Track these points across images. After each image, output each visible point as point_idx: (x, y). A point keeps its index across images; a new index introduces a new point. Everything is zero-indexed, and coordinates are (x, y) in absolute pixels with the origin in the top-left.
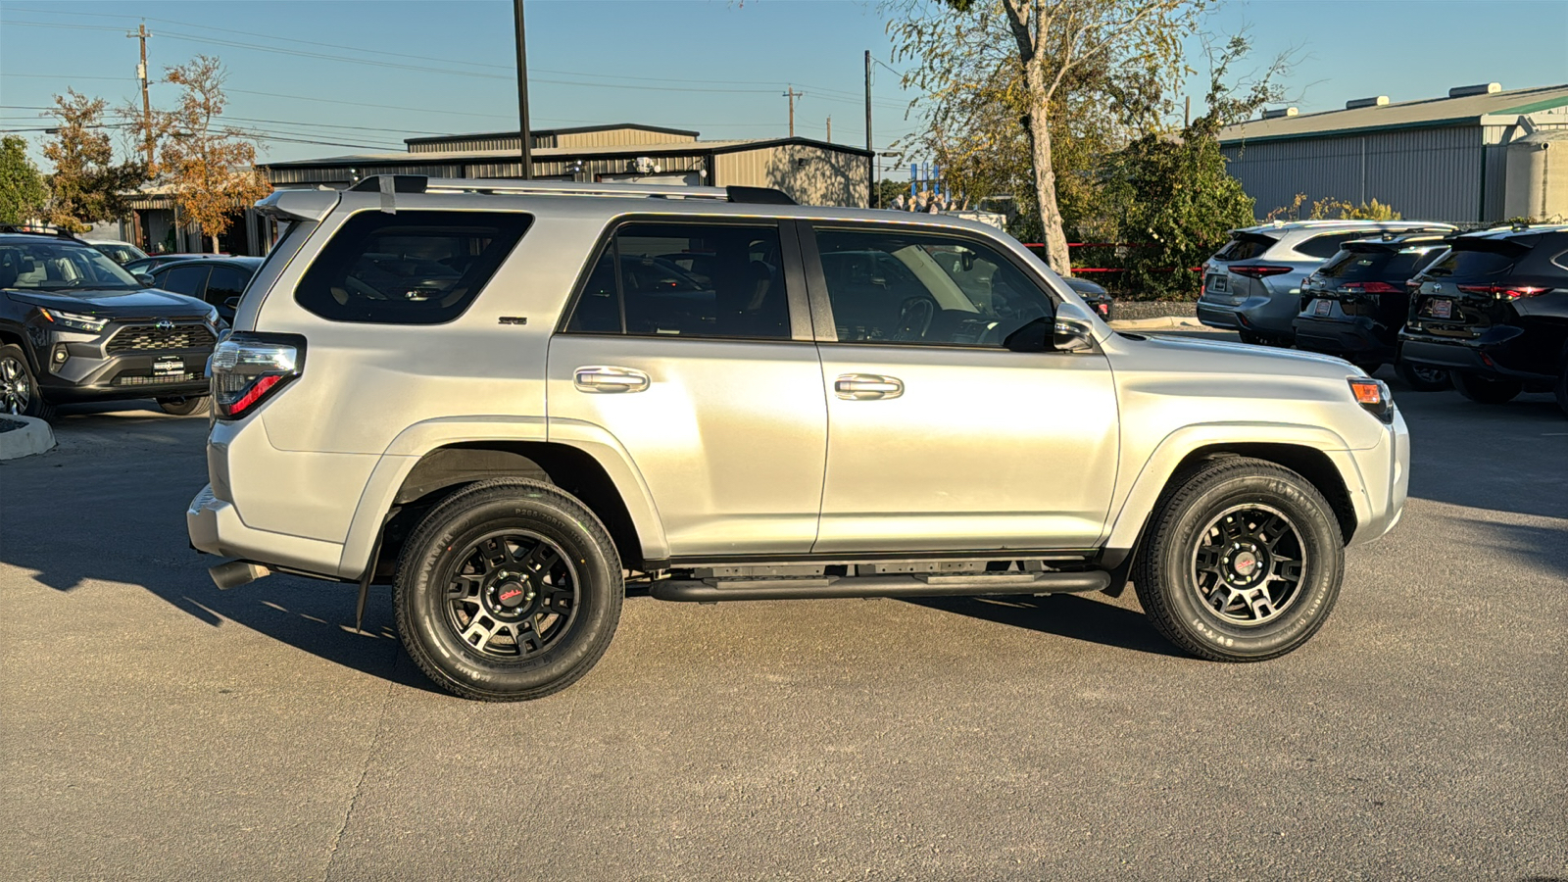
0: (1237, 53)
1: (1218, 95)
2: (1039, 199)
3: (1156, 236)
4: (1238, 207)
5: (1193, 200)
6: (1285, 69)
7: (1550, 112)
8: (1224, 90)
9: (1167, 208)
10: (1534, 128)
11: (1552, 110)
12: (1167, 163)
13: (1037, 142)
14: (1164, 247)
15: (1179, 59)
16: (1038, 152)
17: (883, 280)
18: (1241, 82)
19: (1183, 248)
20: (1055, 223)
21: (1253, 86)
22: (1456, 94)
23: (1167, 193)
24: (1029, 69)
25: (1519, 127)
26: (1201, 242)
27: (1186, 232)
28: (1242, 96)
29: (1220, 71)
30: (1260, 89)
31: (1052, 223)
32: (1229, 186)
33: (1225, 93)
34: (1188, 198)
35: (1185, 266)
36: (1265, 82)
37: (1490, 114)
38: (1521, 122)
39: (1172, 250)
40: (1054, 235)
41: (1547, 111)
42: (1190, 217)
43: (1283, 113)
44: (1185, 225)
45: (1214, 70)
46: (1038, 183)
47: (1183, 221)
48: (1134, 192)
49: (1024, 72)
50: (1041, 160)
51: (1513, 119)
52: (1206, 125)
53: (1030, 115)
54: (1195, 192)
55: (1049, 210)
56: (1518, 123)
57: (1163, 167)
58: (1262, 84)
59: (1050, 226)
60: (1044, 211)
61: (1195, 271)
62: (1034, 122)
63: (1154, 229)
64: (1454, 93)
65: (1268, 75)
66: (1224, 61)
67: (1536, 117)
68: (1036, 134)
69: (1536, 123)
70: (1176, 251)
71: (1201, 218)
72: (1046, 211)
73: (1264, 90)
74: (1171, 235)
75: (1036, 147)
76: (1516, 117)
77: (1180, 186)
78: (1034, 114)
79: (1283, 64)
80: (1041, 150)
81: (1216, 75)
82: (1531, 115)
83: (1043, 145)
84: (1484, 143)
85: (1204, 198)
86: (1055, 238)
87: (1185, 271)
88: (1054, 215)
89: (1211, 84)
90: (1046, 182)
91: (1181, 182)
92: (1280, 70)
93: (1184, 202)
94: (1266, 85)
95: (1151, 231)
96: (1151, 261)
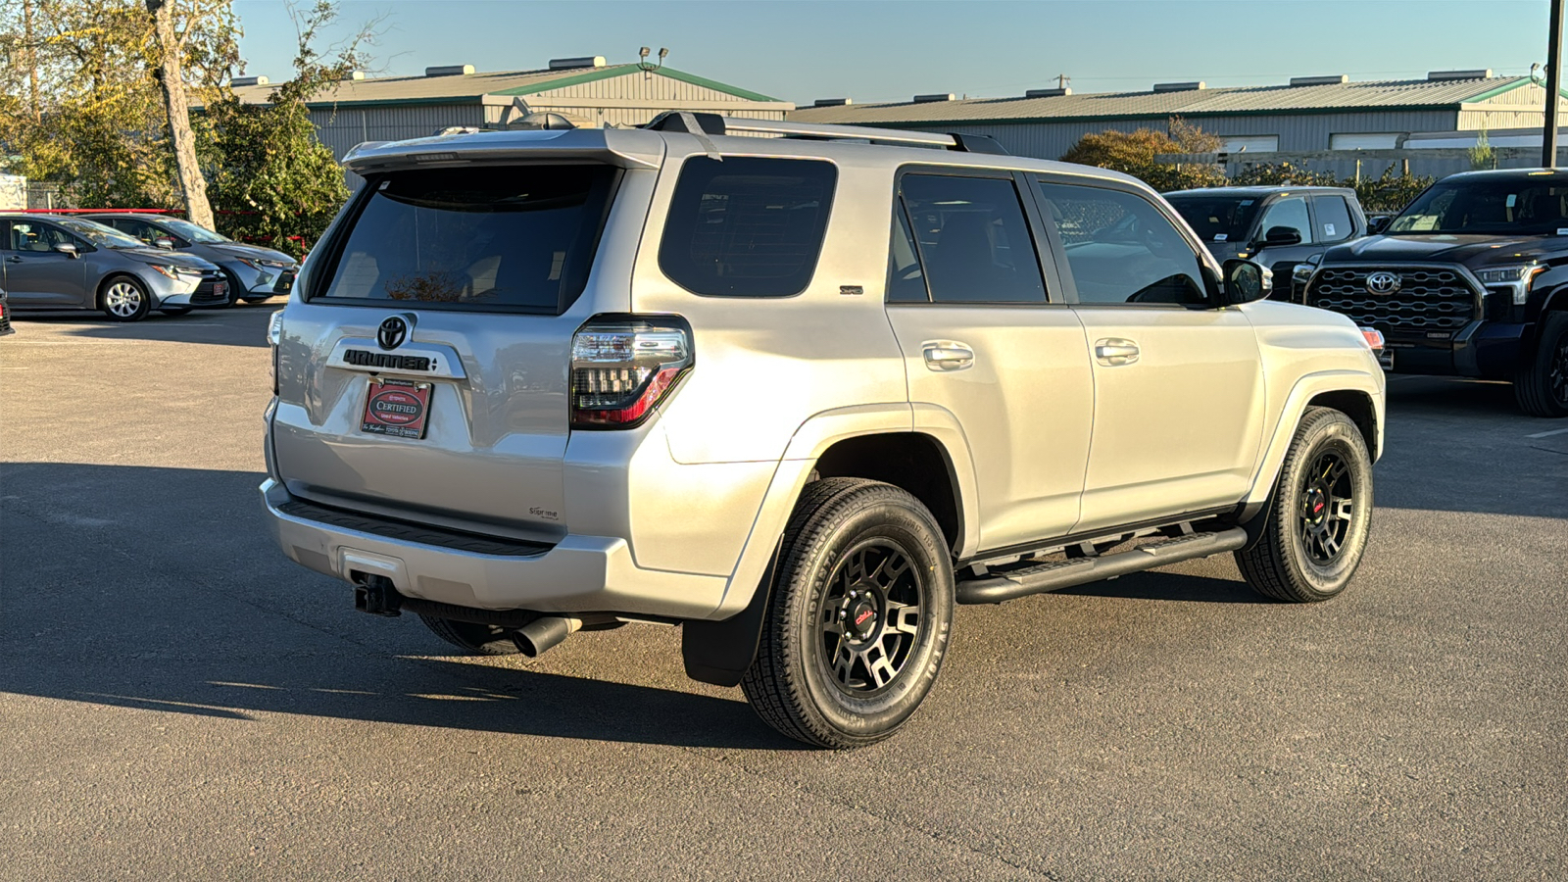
0: (325, 18)
1: (308, 60)
2: (179, 160)
3: (253, 204)
4: (331, 175)
5: (288, 167)
6: (371, 38)
7: (539, 95)
8: (314, 55)
9: (262, 174)
10: (529, 110)
11: (540, 93)
12: (258, 127)
13: (172, 98)
14: (262, 215)
15: (234, 19)
16: (175, 108)
17: (73, 247)
18: (332, 47)
19: (283, 216)
20: (199, 186)
21: (340, 53)
22: (432, 73)
23: (261, 158)
24: (159, 18)
25: (515, 108)
26: (301, 211)
27: (283, 198)
28: (329, 63)
29: (308, 35)
30: (346, 57)
31: (195, 186)
32: (322, 153)
33: (315, 58)
34: (284, 165)
35: (284, 235)
36: (352, 49)
37: (490, 94)
38: (517, 103)
39: (272, 218)
40: (197, 198)
41: (536, 94)
42: (287, 184)
43: (253, 81)
44: (282, 192)
45: (301, 35)
46: (177, 142)
47: (280, 188)
48: (223, 156)
49: (153, 21)
50: (178, 118)
51: (509, 100)
52: (293, 89)
53: (162, 68)
54: (290, 158)
55: (191, 172)
56: (514, 104)
57: (252, 131)
58: (349, 52)
59: (193, 190)
60: (185, 173)
61: (295, 241)
62: (167, 76)
63: (250, 196)
64: (431, 72)
65: (355, 43)
66: (311, 24)
67: (529, 99)
68: (171, 88)
69: (529, 104)
70: (275, 219)
71: (298, 186)
72: (188, 173)
73: (351, 58)
74: (272, 204)
75: (172, 103)
76: (512, 97)
77: (274, 152)
78: (167, 67)
79: (370, 32)
80: (178, 107)
81: (303, 39)
82: (524, 97)
83: (179, 101)
84: (486, 122)
85: (299, 165)
86: (199, 203)
87: (285, 240)
88: (197, 179)
89: (299, 48)
90: (186, 141)
91: (274, 147)
92: (366, 38)
93: (280, 168)
94: (353, 52)
95: (248, 197)
96: (247, 229)
